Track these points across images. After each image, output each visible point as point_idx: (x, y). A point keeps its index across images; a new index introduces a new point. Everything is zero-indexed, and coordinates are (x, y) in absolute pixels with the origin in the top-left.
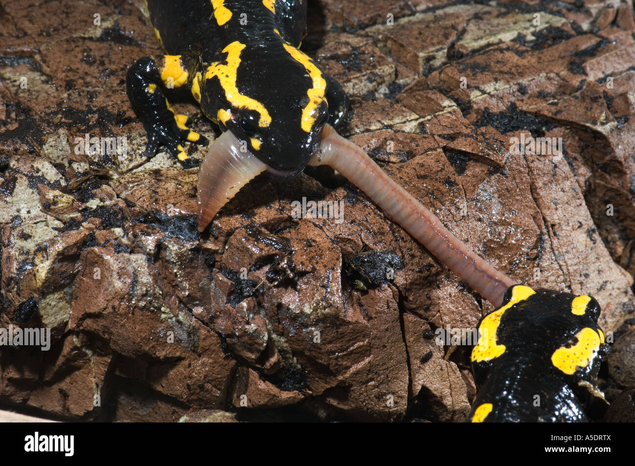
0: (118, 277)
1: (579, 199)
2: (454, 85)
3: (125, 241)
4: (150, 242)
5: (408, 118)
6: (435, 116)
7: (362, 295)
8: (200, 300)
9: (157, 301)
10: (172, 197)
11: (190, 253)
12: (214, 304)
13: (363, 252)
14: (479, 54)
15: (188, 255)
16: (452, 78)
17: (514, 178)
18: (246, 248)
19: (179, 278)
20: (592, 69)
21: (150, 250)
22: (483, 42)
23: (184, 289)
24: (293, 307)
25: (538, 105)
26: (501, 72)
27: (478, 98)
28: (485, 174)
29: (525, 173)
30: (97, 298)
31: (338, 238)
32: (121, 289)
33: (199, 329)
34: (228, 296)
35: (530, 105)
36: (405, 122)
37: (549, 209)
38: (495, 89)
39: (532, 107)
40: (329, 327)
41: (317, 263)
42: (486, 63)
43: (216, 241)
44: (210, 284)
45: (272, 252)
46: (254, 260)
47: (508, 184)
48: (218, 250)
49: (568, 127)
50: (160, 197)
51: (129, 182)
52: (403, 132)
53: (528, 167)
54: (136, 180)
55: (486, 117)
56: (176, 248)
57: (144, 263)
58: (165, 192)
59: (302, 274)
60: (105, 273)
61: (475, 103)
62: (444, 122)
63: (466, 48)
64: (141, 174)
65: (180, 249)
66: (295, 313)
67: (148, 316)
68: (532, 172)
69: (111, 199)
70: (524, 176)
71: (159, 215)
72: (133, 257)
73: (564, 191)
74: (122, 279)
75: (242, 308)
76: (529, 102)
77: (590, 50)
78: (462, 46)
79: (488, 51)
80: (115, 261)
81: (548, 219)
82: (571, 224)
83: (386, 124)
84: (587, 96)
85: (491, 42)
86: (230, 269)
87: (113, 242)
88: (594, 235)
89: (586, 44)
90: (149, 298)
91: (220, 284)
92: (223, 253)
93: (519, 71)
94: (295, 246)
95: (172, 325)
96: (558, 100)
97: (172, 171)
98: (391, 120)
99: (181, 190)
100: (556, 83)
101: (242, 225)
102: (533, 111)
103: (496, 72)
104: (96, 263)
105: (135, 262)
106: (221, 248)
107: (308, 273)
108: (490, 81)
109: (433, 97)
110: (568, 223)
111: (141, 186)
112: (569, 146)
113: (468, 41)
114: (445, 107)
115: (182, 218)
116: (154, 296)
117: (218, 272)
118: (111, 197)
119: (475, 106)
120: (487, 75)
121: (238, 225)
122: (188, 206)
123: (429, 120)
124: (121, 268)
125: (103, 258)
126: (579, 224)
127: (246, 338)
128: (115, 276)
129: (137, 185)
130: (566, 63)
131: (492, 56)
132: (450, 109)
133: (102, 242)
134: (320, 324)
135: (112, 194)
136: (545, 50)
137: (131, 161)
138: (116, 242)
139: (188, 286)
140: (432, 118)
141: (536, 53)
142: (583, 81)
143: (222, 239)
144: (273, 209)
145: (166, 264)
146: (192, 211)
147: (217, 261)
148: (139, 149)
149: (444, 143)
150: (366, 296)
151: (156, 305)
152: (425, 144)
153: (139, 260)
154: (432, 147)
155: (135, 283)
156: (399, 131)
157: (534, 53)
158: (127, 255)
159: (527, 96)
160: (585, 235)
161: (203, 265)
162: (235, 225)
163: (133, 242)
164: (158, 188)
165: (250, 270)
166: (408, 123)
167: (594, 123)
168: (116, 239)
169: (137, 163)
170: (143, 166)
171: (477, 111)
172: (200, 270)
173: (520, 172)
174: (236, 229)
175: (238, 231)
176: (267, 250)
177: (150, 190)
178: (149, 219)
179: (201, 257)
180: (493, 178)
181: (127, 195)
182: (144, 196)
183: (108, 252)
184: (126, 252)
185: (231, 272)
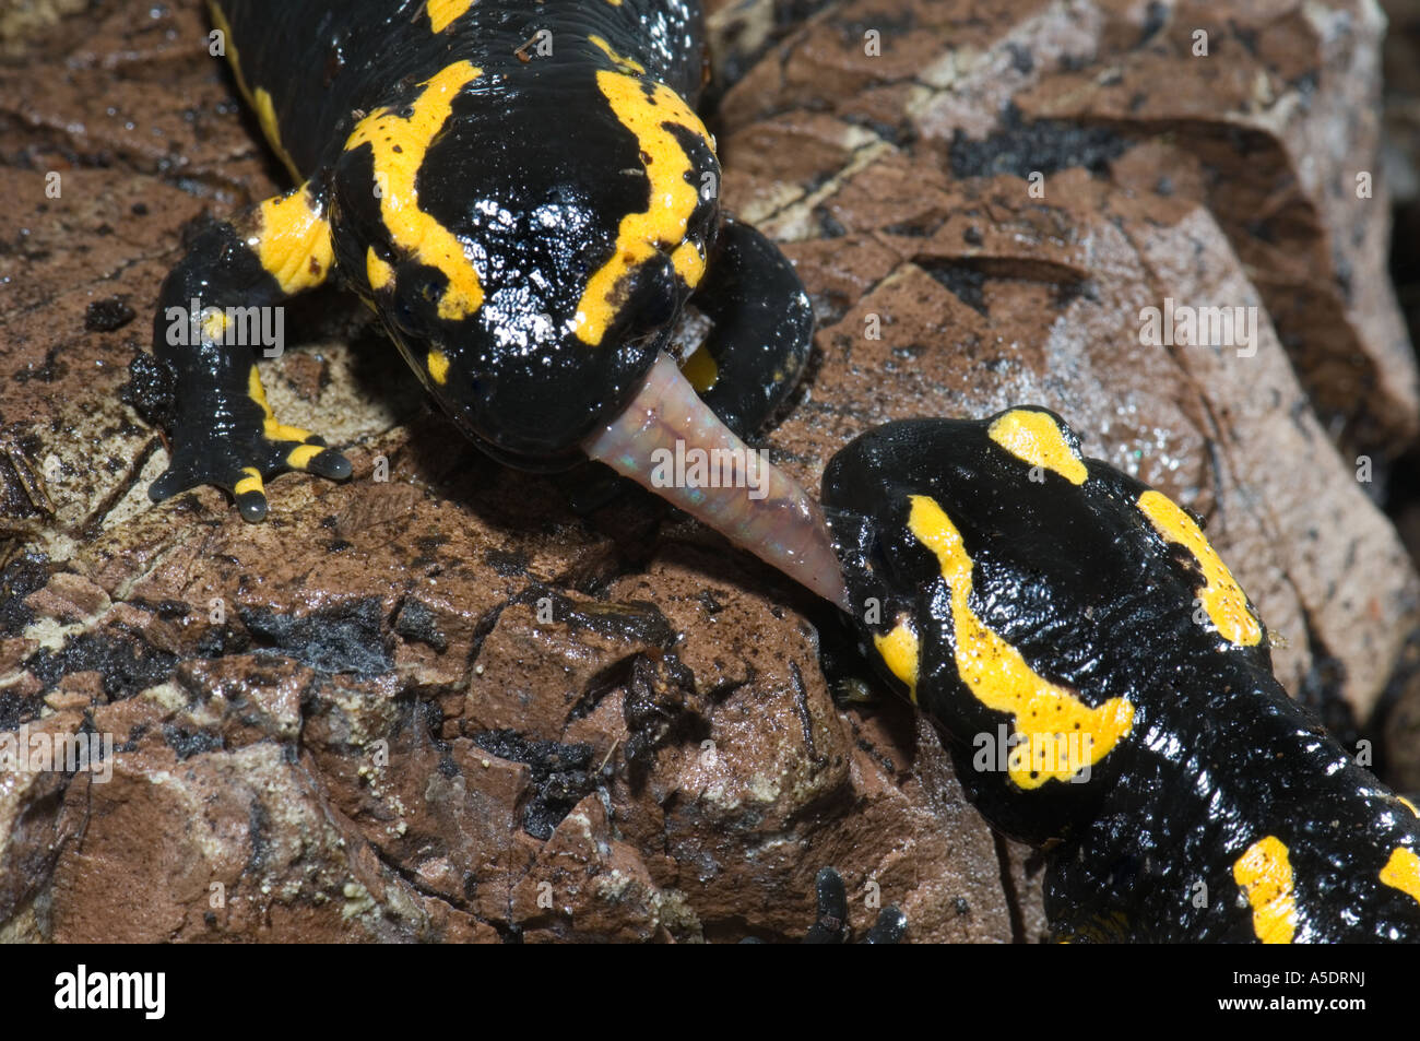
0: (208, 828)
2: (835, 87)
3: (200, 716)
4: (282, 706)
5: (775, 201)
6: (842, 179)
7: (864, 718)
8: (436, 841)
9: (332, 871)
10: (281, 561)
11: (394, 708)
12: (470, 842)
15: (391, 714)
17: (1117, 303)
18: (549, 656)
19: (374, 788)
21: (289, 725)
23: (390, 818)
24: (719, 794)
25: (1077, 93)
27: (928, 107)
28: (1048, 307)
29: (1137, 281)
30: (146, 903)
32: (227, 860)
33: (445, 923)
34: (515, 809)
35: (1055, 98)
36: (774, 215)
37: (1208, 369)
38: (961, 74)
39: (1065, 100)
40: (820, 827)
41: (755, 652)
42: (900, 7)
43: (442, 659)
44: (451, 786)
45: (624, 652)
46: (582, 684)
47: (1106, 321)
48: (451, 684)
49: (1168, 136)
50: (247, 570)
51: (135, 550)
52: (784, 240)
53: (1143, 263)
54: (153, 537)
55: (961, 156)
56: (360, 702)
57: (280, 769)
58: (253, 553)
59: (720, 695)
60: (161, 824)
61: (925, 122)
62: (878, 190)
65: (368, 701)
66: (724, 811)
67: (310, 918)
68: (1155, 275)
69: (91, 611)
71: (267, 621)
72: (244, 757)
74: (221, 829)
75: (578, 830)
76: (1047, 89)
80: (189, 783)
81: (1213, 397)
82: (1257, 401)
86: (498, 730)
87: (160, 728)
88: (1305, 421)
90: (309, 868)
91: (482, 781)
92: (466, 688)
94: (677, 617)
95: (372, 932)
96: (1120, 69)
99: (295, 538)
100: (1094, 23)
101: (509, 594)
102: (1071, 112)
103: (941, 26)
104: (125, 802)
105: (252, 769)
106: (460, 676)
107: (738, 685)
108: (938, 54)
109: (809, 129)
110: (1253, 398)
111: (174, 551)
114: (853, 152)
115: (335, 614)
116: (326, 858)
117: (471, 747)
118: (91, 605)
119: (928, 133)
120: (919, 39)
121: (499, 596)
122: (340, 575)
123: (836, 195)
124: (211, 800)
125: (148, 782)
126: (1274, 397)
127: (599, 915)
128: (201, 825)
129: (162, 551)
132: (873, 153)
133: (124, 739)
134: (800, 825)
135: (92, 596)
137: (89, 490)
138: (172, 727)
139: (401, 806)
140: (839, 187)
142: (1154, 6)
143: (463, 647)
145: (326, 756)
146: (359, 588)
147: (450, 717)
148: (98, 452)
149: (909, 245)
151: (330, 882)
152: (866, 260)
153: (260, 762)
154: (886, 266)
155: (262, 832)
158: (223, 756)
159: (1036, 74)
160: (1288, 424)
161: (423, 737)
162: (492, 598)
163: (228, 715)
164: (226, 544)
165: (570, 718)
166: (783, 216)
167: (1243, 107)
168: (169, 718)
169: (107, 491)
170: (126, 499)
171: (936, 143)
172: (419, 753)
173: (1128, 282)
174: (500, 607)
175: (505, 612)
176: (613, 648)
177: (207, 556)
178: (229, 640)
179: (419, 711)
180: (1071, 314)
181: (137, 588)
182: (197, 577)
183: (156, 764)
184: (210, 748)
185: (503, 736)
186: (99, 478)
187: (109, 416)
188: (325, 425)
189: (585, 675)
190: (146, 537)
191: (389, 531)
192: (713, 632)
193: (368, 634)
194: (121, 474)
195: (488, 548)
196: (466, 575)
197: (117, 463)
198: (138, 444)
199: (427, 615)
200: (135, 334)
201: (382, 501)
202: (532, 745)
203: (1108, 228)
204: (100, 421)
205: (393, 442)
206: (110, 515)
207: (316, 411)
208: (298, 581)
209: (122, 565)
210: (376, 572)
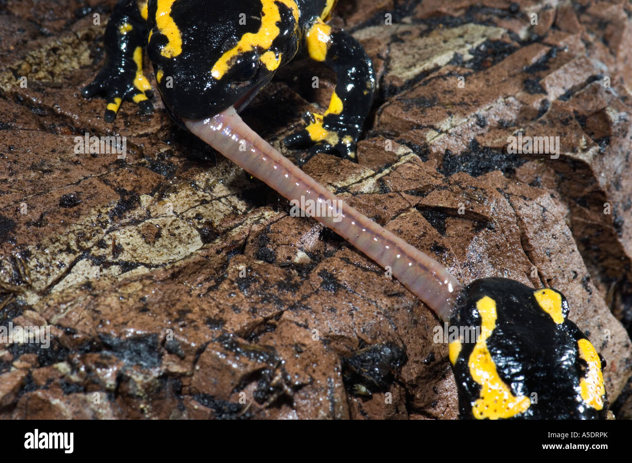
1: (570, 244)
2: (400, 127)
3: (75, 378)
4: (109, 375)
5: (362, 175)
6: (392, 168)
7: (364, 401)
10: (119, 315)
11: (157, 381)
13: (361, 348)
14: (420, 85)
15: (156, 384)
16: (397, 119)
17: (503, 232)
18: (226, 366)
19: (147, 414)
20: (551, 86)
21: (111, 385)
22: (417, 70)
25: (503, 138)
26: (453, 104)
27: (436, 139)
28: (471, 231)
29: (513, 222)
31: (328, 336)
35: (494, 139)
36: (360, 181)
37: (543, 261)
38: (453, 126)
39: (497, 141)
41: (314, 371)
42: (432, 94)
43: (183, 362)
44: (182, 415)
45: (258, 367)
46: (238, 379)
47: (497, 239)
48: (186, 373)
49: (542, 159)
50: (104, 317)
51: (59, 304)
52: (362, 193)
53: (517, 215)
54: (68, 299)
55: (449, 161)
56: (141, 378)
57: (105, 403)
58: (108, 310)
59: (297, 388)
61: (434, 146)
62: (407, 174)
63: (398, 79)
64: (71, 290)
65: (145, 378)
68: (522, 221)
70: (513, 227)
71: (109, 340)
72: (90, 397)
73: (555, 238)
76: (491, 135)
77: (542, 62)
78: (394, 78)
79: (430, 80)
80: (67, 405)
81: (544, 273)
82: (566, 276)
83: (339, 186)
84: (555, 118)
85: (426, 69)
86: (203, 393)
87: (58, 381)
88: (589, 284)
89: (537, 56)
91: (194, 414)
92: (192, 375)
93: (474, 100)
94: (283, 354)
96: (524, 128)
97: (103, 281)
98: (344, 180)
99: (127, 305)
100: (516, 108)
101: (213, 337)
102: (499, 146)
103: (448, 105)
104: (41, 410)
105: (93, 402)
106: (190, 370)
107: (306, 385)
108: (444, 117)
109: (382, 145)
110: (564, 275)
111: (76, 306)
112: (545, 182)
113: (399, 70)
114: (400, 157)
115: (137, 339)
117: (191, 400)
118: (39, 325)
119: (434, 150)
120: (437, 109)
121: (208, 338)
122: (142, 323)
123: (388, 175)
125: (50, 403)
126: (574, 274)
129: (71, 305)
130: (520, 82)
131: (436, 86)
132: (408, 158)
133: (44, 383)
135: (40, 321)
136: (490, 70)
137: (48, 275)
138: (63, 381)
140: (390, 172)
141: (481, 74)
142: (544, 102)
143: (191, 358)
144: (243, 312)
145: (128, 399)
146: (149, 329)
147: (185, 386)
148: (54, 259)
149: (416, 200)
150: (369, 402)
152: (396, 204)
153: (97, 400)
154: (403, 208)
156: (357, 193)
157: (479, 75)
158: (81, 396)
159: (487, 128)
160: (580, 286)
161: (171, 394)
162: (205, 338)
163: (86, 379)
164: (98, 305)
165: (233, 392)
166: (364, 182)
167: (574, 151)
168: (62, 377)
169: (56, 276)
170: (64, 280)
171: (437, 155)
172: (169, 401)
173: (509, 223)
174: (207, 343)
175: (210, 345)
176: (252, 365)
177: (89, 309)
178: (94, 346)
179: (169, 384)
180: (481, 235)
181: (60, 320)
182: (83, 318)
183: (55, 395)
184: (78, 391)
185: (205, 396)
186: (53, 270)
187: (62, 244)
188: (154, 255)
189: (239, 375)
190: (65, 299)
191: (167, 306)
192: (297, 361)
193: (151, 349)
194: (63, 269)
195: (208, 317)
196: (196, 328)
197: (62, 264)
198: (72, 257)
199: (178, 343)
200: (79, 209)
201: (170, 291)
202: (217, 401)
203: (503, 199)
204: (58, 246)
205: (177, 267)
206: (56, 286)
207: (152, 249)
208: (125, 324)
209: (54, 310)
210: (158, 323)
